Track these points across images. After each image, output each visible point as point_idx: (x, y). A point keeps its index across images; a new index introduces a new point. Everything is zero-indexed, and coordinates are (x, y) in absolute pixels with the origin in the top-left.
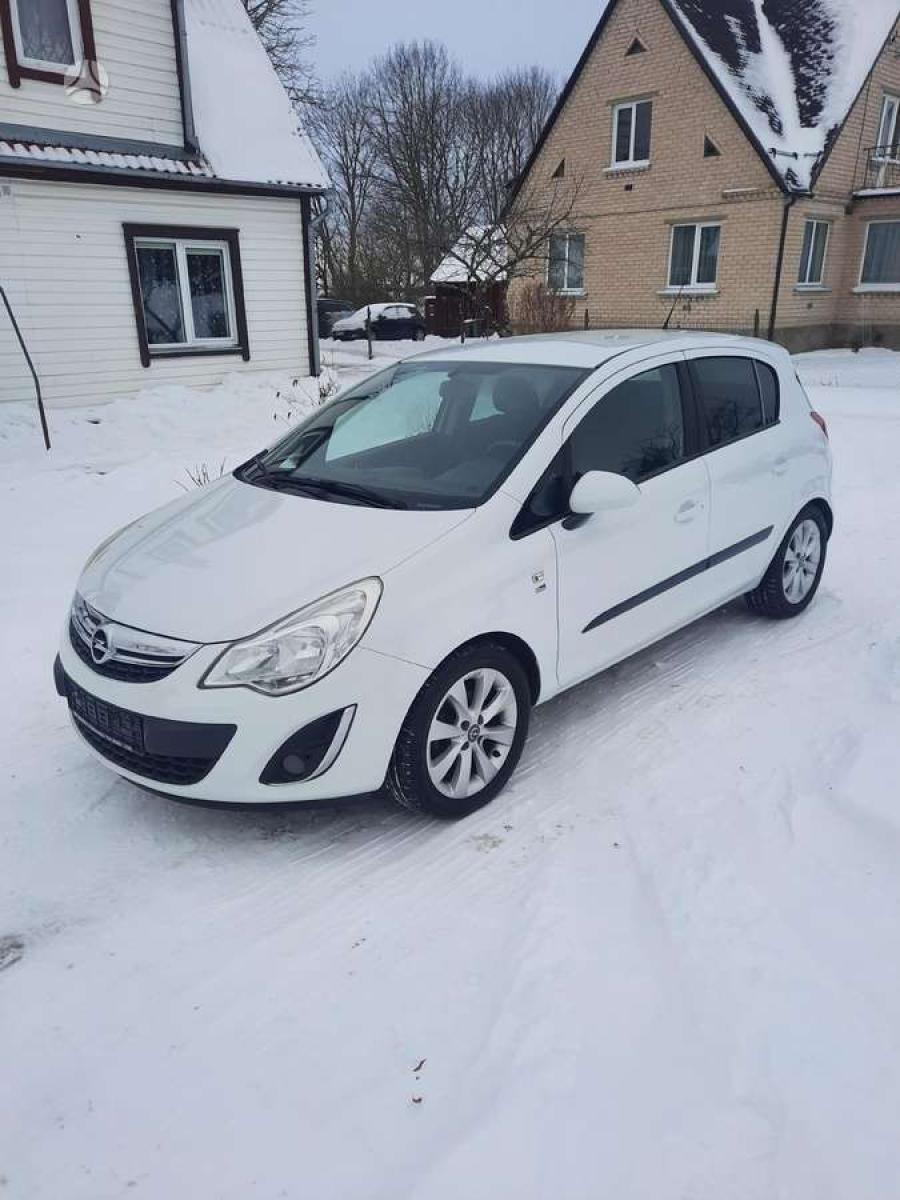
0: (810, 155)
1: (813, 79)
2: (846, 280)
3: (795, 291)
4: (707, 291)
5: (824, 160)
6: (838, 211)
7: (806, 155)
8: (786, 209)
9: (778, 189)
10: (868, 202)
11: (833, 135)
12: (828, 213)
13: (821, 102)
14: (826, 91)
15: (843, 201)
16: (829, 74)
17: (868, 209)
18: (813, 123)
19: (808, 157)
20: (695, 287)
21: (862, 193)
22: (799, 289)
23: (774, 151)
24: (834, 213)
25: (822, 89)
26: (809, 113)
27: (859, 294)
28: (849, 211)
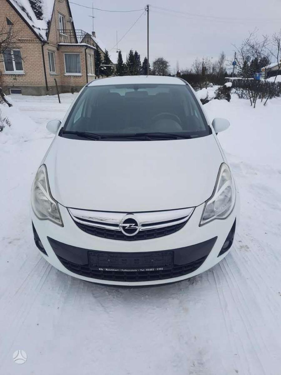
0: (44, 29)
1: (36, 3)
2: (62, 72)
3: (50, 74)
4: (21, 73)
5: (49, 31)
6: (55, 49)
7: (42, 29)
8: (42, 47)
9: (38, 40)
10: (63, 47)
11: (49, 23)
12: (53, 49)
13: (41, 12)
14: (42, 8)
15: (56, 46)
16: (41, 3)
17: (62, 49)
18: (41, 18)
19: (43, 30)
20: (16, 72)
21: (60, 44)
22: (51, 74)
23: (33, 26)
24: (54, 50)
25: (40, 8)
26: (39, 15)
27: (67, 76)
28: (58, 49)
